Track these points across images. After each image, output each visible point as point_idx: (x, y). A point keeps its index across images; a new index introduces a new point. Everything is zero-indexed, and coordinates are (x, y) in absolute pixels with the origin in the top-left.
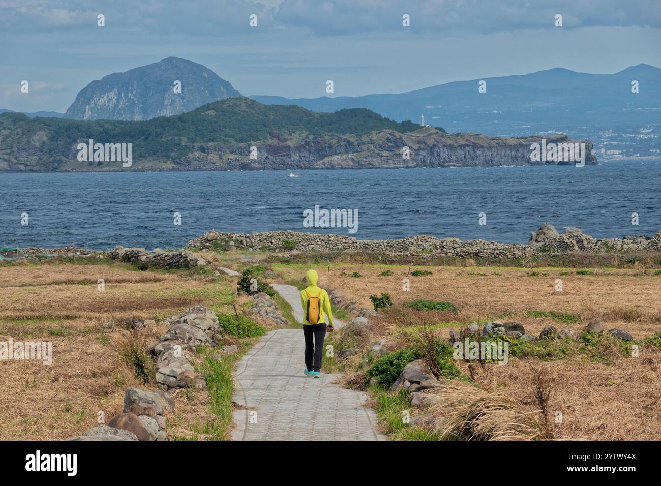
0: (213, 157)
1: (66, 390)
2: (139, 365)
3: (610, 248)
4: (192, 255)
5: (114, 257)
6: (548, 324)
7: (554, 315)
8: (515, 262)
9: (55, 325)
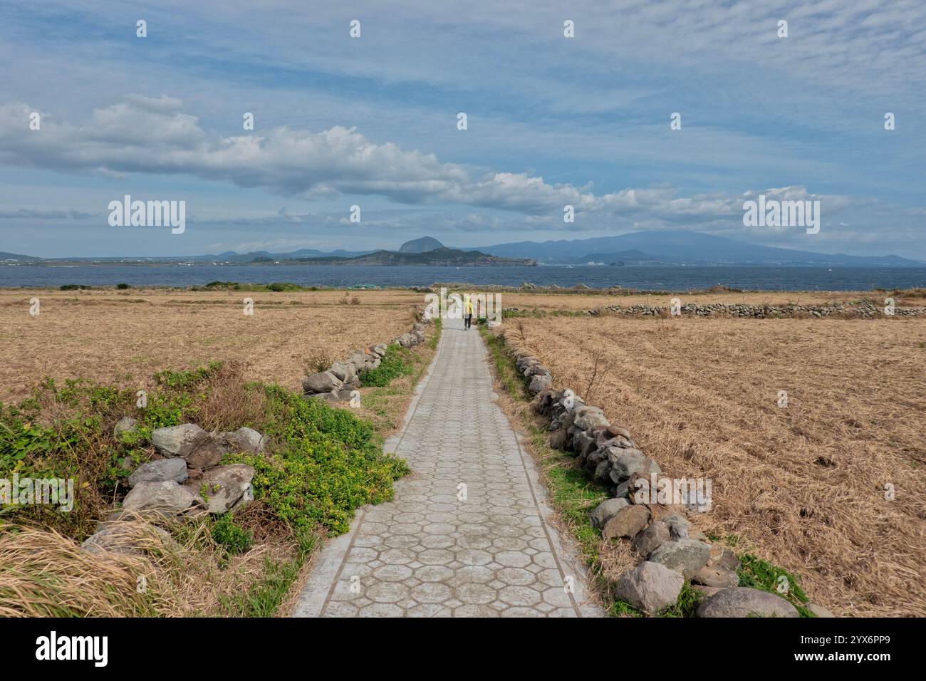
0: (437, 263)
1: (398, 323)
2: (417, 317)
3: (541, 289)
4: (431, 289)
5: (411, 289)
6: (525, 308)
7: (526, 306)
8: (516, 292)
9: (395, 307)
